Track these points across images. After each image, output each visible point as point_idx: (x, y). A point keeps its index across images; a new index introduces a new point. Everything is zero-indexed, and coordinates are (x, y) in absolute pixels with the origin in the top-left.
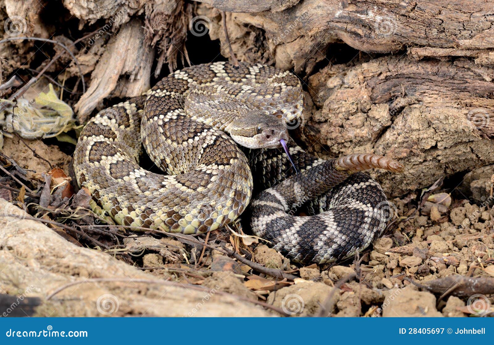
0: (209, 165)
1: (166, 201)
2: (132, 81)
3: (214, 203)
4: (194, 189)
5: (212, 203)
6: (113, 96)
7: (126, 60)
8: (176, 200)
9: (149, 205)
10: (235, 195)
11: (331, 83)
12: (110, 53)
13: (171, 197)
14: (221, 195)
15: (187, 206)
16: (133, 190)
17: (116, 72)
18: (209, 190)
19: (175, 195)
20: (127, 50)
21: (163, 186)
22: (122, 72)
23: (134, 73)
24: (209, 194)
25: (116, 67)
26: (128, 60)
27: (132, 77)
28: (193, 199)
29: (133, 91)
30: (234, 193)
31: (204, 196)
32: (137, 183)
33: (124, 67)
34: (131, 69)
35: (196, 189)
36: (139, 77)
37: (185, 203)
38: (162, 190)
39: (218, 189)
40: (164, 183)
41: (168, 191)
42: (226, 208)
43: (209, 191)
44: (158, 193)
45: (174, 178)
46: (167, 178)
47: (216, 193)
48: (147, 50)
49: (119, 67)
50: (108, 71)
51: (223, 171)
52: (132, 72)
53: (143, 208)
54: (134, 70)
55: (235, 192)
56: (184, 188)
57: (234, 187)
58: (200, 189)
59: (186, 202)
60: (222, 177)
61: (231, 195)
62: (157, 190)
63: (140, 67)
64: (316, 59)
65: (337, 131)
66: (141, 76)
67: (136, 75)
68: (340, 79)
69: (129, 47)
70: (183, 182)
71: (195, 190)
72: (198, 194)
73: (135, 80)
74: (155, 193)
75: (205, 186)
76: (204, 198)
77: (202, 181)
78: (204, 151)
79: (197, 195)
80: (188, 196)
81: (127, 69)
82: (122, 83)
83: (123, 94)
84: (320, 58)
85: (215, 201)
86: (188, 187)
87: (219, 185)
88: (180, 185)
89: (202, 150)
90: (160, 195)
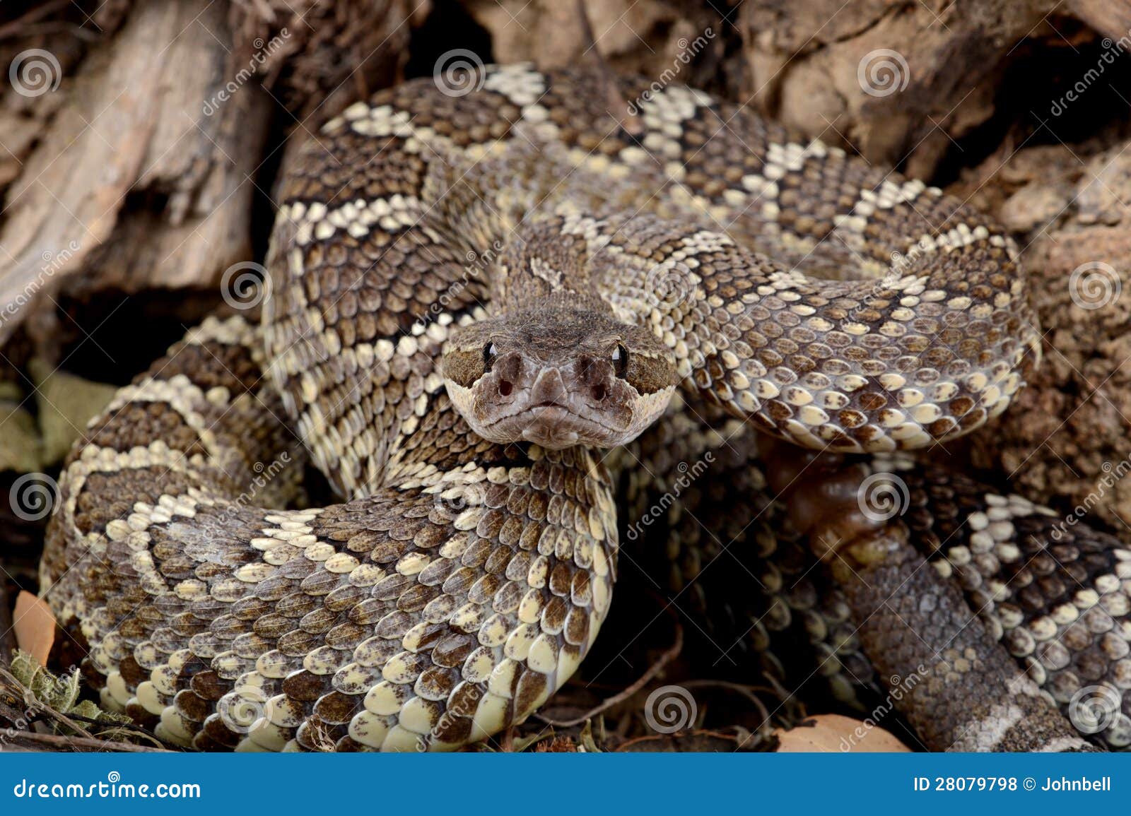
0: (450, 468)
1: (267, 622)
2: (176, 217)
3: (472, 616)
4: (382, 566)
5: (463, 617)
6: (97, 284)
7: (152, 133)
8: (310, 619)
9: (200, 645)
10: (547, 579)
11: (1021, 208)
12: (88, 110)
13: (287, 601)
14: (495, 581)
15: (361, 647)
16: (134, 576)
17: (113, 174)
18: (448, 568)
19: (303, 594)
20: (161, 92)
21: (253, 556)
22: (137, 176)
23: (187, 183)
24: (450, 582)
25: (111, 155)
26: (164, 127)
27: (179, 203)
28: (382, 611)
29: (179, 263)
30: (544, 570)
31: (428, 593)
32: (151, 546)
33: (145, 159)
34: (178, 167)
35: (395, 562)
36: (205, 204)
37: (349, 632)
38: (247, 572)
39: (484, 558)
40: (257, 543)
41: (272, 575)
42: (521, 629)
43: (448, 572)
44: (232, 586)
45: (308, 523)
46: (278, 526)
47: (474, 575)
48: (241, 95)
49: (127, 155)
50: (78, 176)
51: (503, 489)
52: (177, 179)
53: (177, 660)
54: (188, 171)
55: (548, 564)
56: (342, 561)
57: (545, 549)
58: (410, 565)
59: (354, 622)
60: (499, 512)
61: (536, 576)
62: (228, 572)
63: (212, 165)
64: (953, 119)
65: (1048, 407)
66: (215, 202)
67: (195, 194)
68: (1059, 194)
69: (170, 78)
70: (338, 535)
71: (387, 567)
72: (402, 586)
73: (191, 215)
74: (222, 586)
75: (430, 552)
76: (426, 601)
77: (418, 530)
78: (430, 408)
79: (397, 590)
80: (358, 597)
81: (158, 167)
82: (137, 228)
83: (140, 272)
84: (972, 116)
85: (476, 607)
86: (360, 557)
87: (490, 544)
88: (326, 547)
89: (424, 400)
90: (238, 593)
